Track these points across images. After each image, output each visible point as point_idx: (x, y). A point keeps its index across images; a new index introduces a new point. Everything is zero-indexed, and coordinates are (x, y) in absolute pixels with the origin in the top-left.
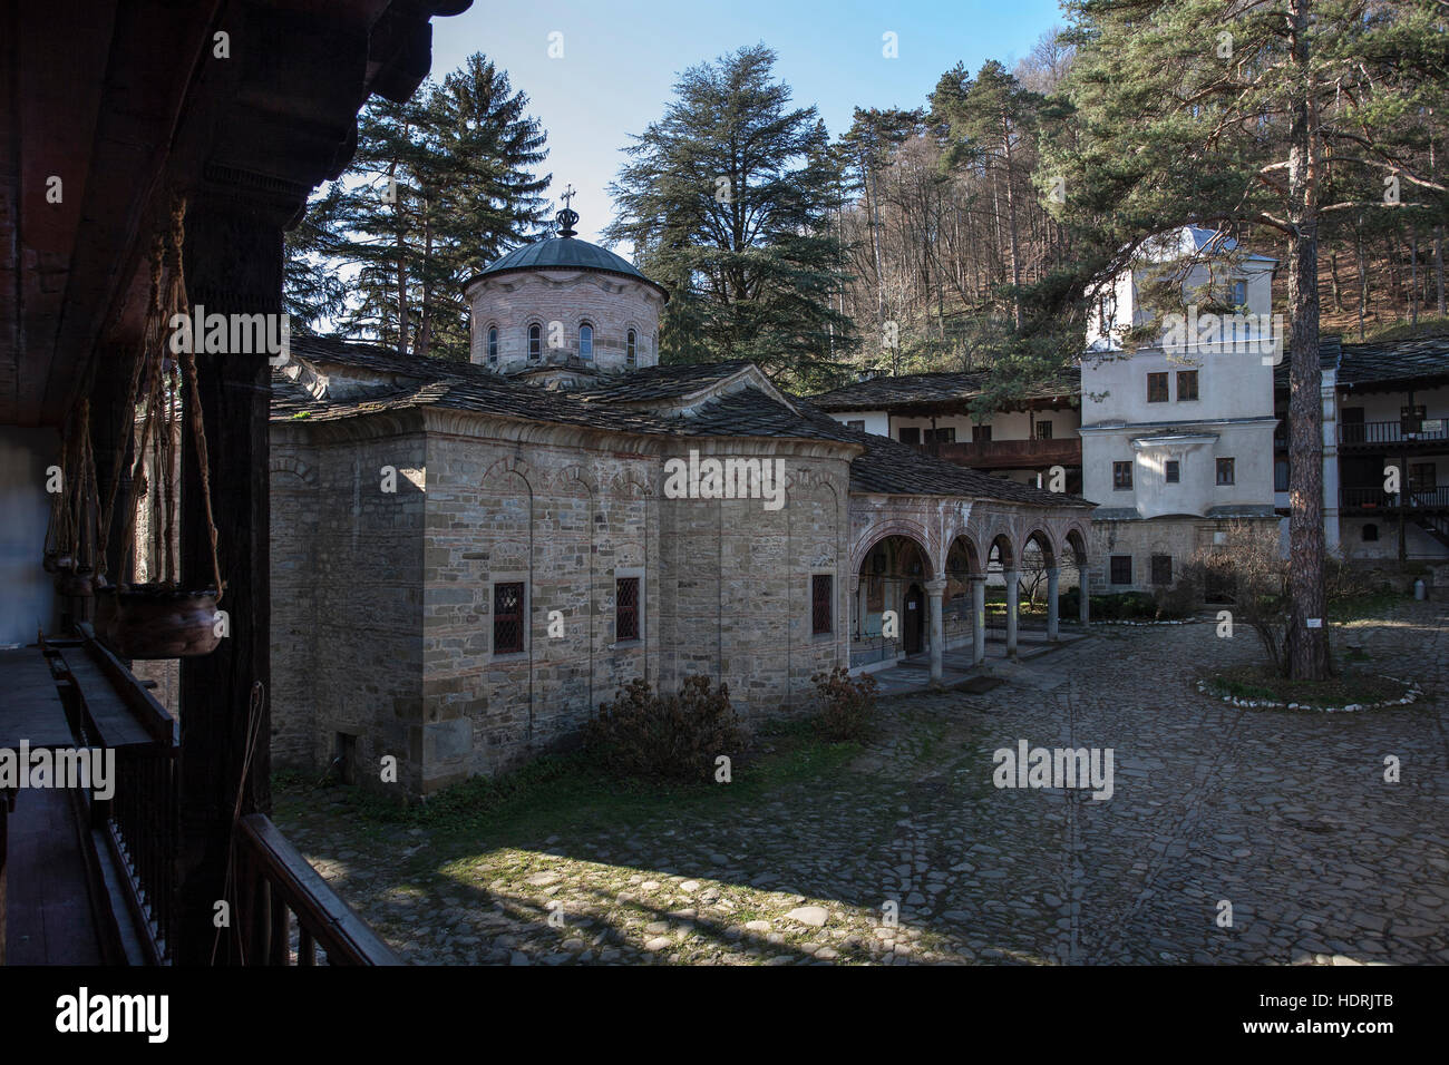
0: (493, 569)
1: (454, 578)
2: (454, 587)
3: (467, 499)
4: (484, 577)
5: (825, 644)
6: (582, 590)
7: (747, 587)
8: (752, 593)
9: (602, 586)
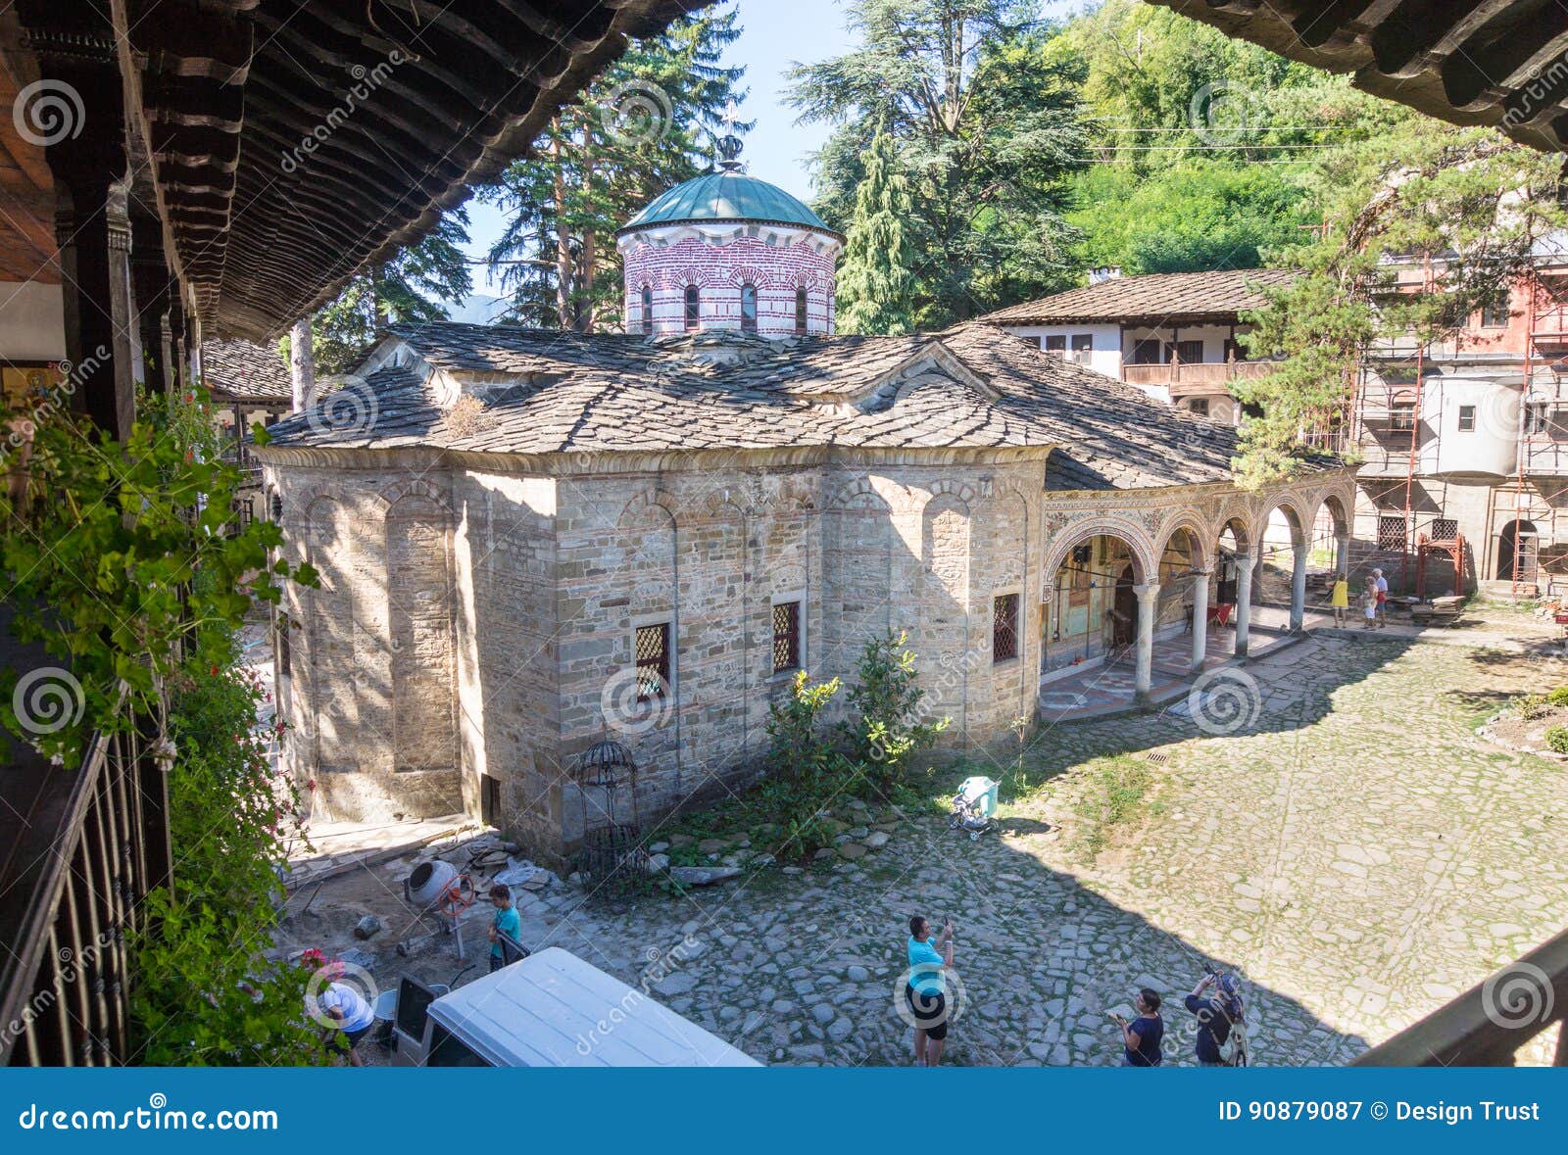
0: (634, 612)
1: (591, 629)
2: (592, 638)
3: (603, 542)
4: (624, 623)
5: (1008, 670)
6: (735, 624)
7: (919, 612)
8: (924, 620)
9: (757, 616)
